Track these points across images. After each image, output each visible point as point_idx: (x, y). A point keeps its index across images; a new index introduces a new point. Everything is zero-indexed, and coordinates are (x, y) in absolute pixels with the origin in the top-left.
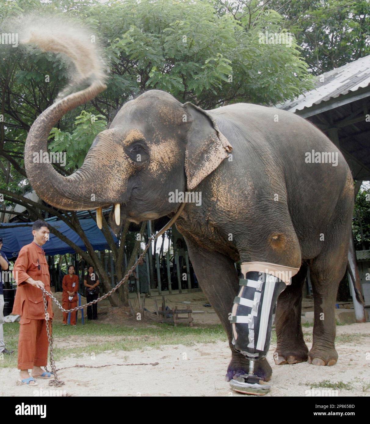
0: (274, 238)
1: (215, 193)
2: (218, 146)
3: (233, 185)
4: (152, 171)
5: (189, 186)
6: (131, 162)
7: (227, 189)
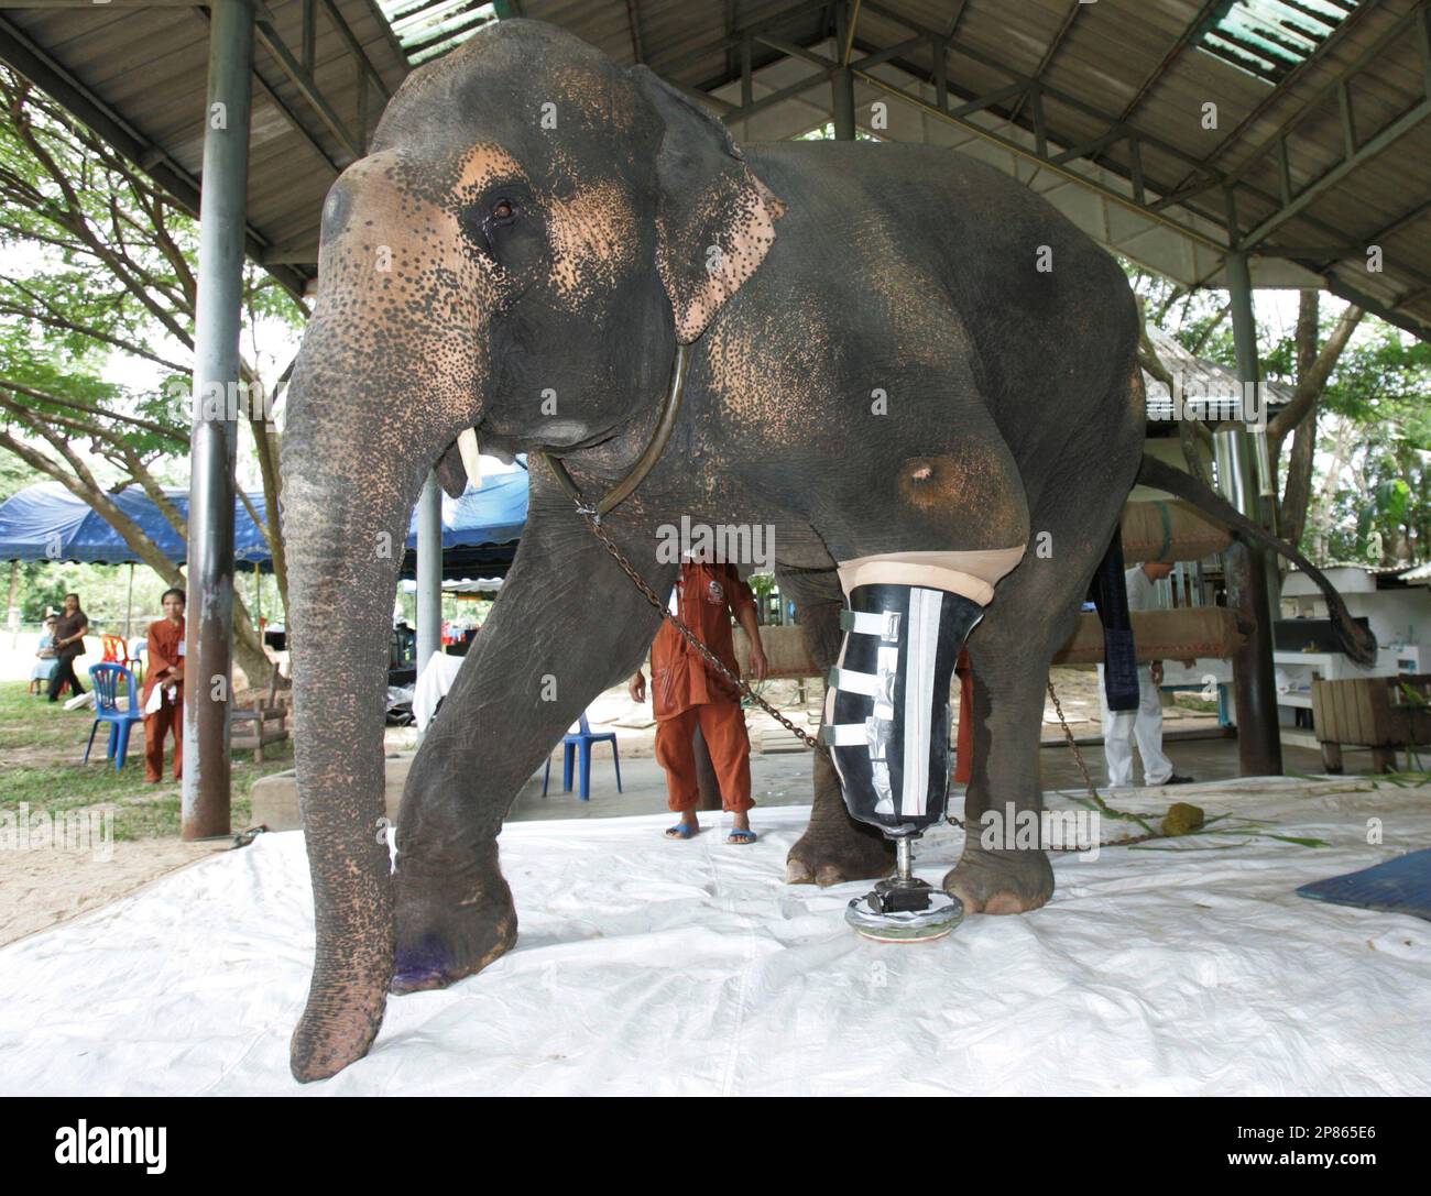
0: (917, 475)
1: (718, 364)
2: (750, 204)
3: (763, 337)
4: (563, 290)
5: (683, 332)
6: (489, 268)
7: (746, 350)
